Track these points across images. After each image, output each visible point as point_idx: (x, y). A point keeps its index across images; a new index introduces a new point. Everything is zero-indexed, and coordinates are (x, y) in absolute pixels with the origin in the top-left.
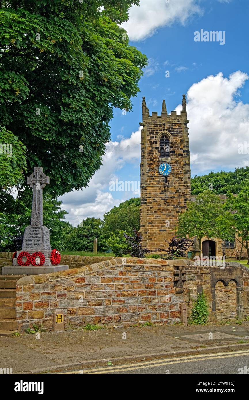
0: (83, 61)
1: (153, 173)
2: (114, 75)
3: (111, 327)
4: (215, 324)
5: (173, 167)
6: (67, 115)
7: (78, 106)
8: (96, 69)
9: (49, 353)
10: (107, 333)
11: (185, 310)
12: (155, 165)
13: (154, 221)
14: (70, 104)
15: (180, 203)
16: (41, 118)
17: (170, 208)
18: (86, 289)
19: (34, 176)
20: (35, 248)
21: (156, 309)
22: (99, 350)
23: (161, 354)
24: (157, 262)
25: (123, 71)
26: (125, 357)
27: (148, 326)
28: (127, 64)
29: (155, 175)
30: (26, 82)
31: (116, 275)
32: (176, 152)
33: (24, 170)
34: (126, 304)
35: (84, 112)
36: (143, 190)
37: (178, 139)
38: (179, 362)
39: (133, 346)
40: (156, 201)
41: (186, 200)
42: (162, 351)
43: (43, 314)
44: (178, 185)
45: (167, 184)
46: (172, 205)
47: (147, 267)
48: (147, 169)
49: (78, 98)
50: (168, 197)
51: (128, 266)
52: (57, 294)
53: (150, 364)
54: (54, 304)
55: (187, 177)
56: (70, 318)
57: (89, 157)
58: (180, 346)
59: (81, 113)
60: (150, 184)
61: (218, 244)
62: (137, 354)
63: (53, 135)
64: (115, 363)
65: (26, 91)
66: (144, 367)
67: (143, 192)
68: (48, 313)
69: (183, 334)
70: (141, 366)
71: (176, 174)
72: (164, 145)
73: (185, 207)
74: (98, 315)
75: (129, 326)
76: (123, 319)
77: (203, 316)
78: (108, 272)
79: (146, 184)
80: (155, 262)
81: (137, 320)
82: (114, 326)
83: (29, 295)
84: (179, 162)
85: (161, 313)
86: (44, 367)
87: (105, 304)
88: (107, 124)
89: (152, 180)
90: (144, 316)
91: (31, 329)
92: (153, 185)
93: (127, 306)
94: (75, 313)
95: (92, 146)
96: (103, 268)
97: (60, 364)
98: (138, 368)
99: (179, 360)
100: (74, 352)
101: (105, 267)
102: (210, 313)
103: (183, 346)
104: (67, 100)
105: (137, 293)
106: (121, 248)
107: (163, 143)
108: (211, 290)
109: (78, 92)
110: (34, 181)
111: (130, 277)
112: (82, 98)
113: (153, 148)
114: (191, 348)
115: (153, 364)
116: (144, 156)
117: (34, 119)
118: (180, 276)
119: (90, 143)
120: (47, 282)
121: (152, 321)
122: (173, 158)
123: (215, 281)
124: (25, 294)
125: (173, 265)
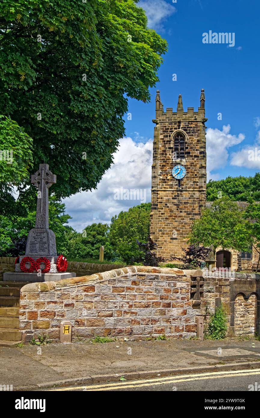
0: (97, 43)
1: (166, 176)
2: (130, 60)
3: (122, 339)
4: (233, 340)
5: (188, 170)
6: (77, 105)
7: (90, 95)
8: (111, 53)
9: (56, 366)
10: (118, 346)
11: (202, 324)
12: (168, 168)
13: (165, 228)
14: (81, 92)
15: (195, 209)
16: (48, 107)
17: (183, 214)
18: (96, 299)
19: (39, 175)
20: (39, 253)
21: (171, 322)
22: (111, 364)
23: (178, 369)
24: (173, 272)
25: (141, 57)
26: (139, 372)
27: (162, 340)
28: (145, 49)
29: (168, 178)
30: (32, 65)
31: (129, 284)
32: (192, 153)
33: (30, 166)
34: (138, 316)
35: (97, 103)
36: (154, 195)
37: (195, 138)
38: (197, 379)
39: (146, 361)
40: (168, 207)
41: (200, 206)
42: (178, 366)
43: (49, 325)
44: (192, 190)
45: (180, 188)
46: (185, 212)
47: (162, 277)
48: (159, 172)
49: (90, 86)
50: (181, 203)
51: (142, 275)
52: (64, 303)
53: (165, 381)
54: (60, 314)
55: (203, 181)
56: (78, 329)
57: (101, 154)
58: (196, 362)
59: (93, 103)
60: (162, 188)
61: (234, 255)
62: (152, 369)
63: (61, 127)
64: (129, 378)
65: (32, 75)
66: (159, 383)
67: (154, 197)
68: (54, 323)
69: (200, 349)
70: (156, 382)
71: (191, 178)
72: (178, 146)
73: (199, 214)
74: (108, 327)
75: (141, 339)
76: (134, 331)
77: (220, 331)
78: (120, 281)
79: (158, 188)
80: (171, 272)
81: (150, 333)
82: (125, 339)
83: (34, 304)
84: (194, 164)
85: (176, 327)
86: (51, 381)
87: (116, 315)
88: (121, 117)
89: (164, 184)
90: (157, 329)
91: (36, 340)
92: (165, 189)
93: (140, 318)
94: (84, 325)
95: (104, 141)
96: (115, 277)
97: (68, 378)
98: (153, 384)
99: (196, 377)
100: (83, 366)
101: (117, 276)
102: (228, 327)
103: (200, 362)
104: (77, 88)
105: (150, 304)
106: (133, 256)
107: (178, 143)
108: (231, 303)
109: (90, 78)
110: (39, 179)
111: (143, 287)
112: (94, 87)
113: (166, 148)
114: (209, 364)
115: (169, 380)
116: (156, 157)
117: (40, 108)
118: (197, 287)
119: (102, 138)
120: (53, 290)
121: (166, 334)
122: (188, 159)
123: (235, 294)
124: (29, 303)
125: (191, 276)
